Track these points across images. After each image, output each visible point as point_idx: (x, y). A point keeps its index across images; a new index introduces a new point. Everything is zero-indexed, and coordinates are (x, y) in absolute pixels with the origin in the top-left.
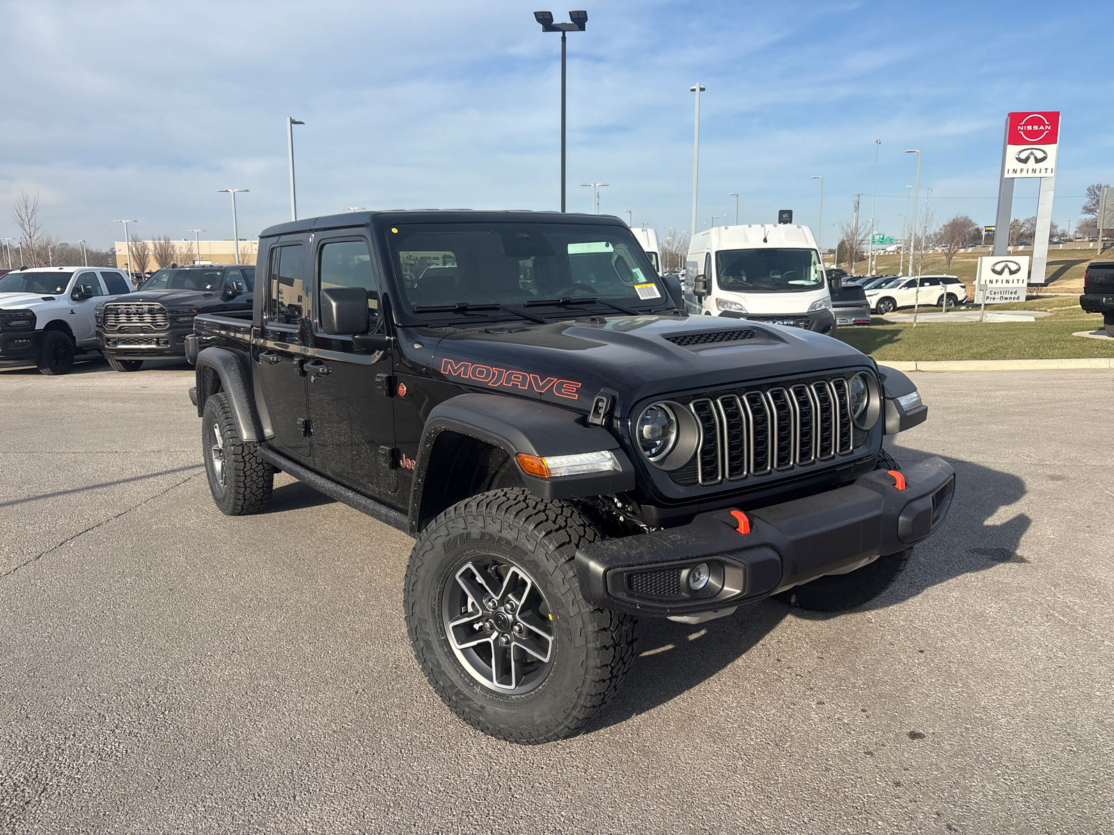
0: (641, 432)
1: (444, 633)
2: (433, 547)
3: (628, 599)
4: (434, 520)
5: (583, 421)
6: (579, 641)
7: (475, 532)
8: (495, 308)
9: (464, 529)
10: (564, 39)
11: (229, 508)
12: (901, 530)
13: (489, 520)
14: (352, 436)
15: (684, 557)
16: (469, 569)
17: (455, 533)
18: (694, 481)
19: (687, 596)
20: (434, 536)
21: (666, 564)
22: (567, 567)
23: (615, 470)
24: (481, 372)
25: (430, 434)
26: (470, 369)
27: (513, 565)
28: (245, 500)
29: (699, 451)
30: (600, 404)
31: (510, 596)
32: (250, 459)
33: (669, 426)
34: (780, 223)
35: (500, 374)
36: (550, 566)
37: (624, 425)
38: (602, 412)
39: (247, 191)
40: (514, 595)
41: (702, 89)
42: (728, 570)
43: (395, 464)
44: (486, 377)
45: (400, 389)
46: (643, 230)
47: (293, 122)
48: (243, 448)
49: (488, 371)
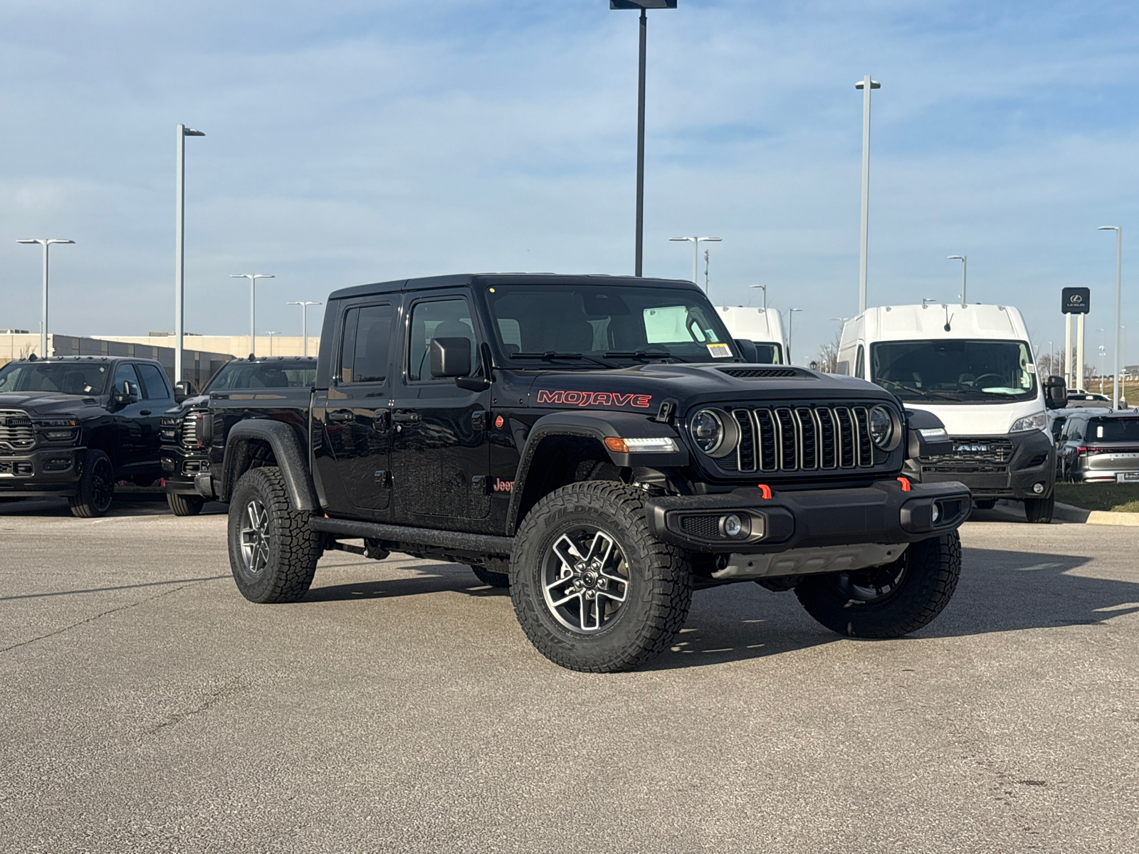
0: (695, 432)
1: (542, 595)
2: (536, 524)
3: (681, 534)
4: (537, 504)
5: (653, 420)
6: (647, 574)
7: (570, 507)
8: (578, 358)
9: (561, 505)
10: (643, 20)
11: (266, 592)
12: (903, 521)
13: (581, 496)
14: (442, 475)
15: (721, 506)
16: (564, 540)
17: (554, 509)
18: (735, 468)
19: (724, 536)
20: (538, 514)
21: (708, 511)
22: (639, 522)
23: (675, 451)
24: (573, 397)
25: (534, 440)
26: (563, 397)
27: (599, 530)
28: (286, 581)
29: (738, 446)
30: (665, 408)
31: (595, 558)
32: (297, 534)
33: (717, 430)
34: (1065, 312)
35: (589, 396)
36: (626, 523)
37: (682, 426)
38: (666, 414)
39: (71, 242)
40: (598, 558)
41: (874, 86)
42: (754, 520)
43: (489, 490)
44: (577, 400)
45: (498, 421)
46: (760, 311)
47: (187, 132)
48: (291, 521)
49: (579, 395)
